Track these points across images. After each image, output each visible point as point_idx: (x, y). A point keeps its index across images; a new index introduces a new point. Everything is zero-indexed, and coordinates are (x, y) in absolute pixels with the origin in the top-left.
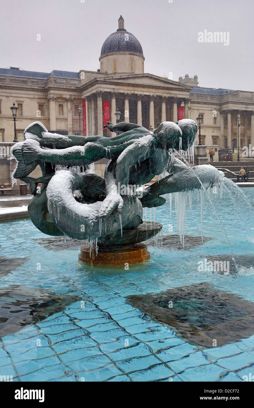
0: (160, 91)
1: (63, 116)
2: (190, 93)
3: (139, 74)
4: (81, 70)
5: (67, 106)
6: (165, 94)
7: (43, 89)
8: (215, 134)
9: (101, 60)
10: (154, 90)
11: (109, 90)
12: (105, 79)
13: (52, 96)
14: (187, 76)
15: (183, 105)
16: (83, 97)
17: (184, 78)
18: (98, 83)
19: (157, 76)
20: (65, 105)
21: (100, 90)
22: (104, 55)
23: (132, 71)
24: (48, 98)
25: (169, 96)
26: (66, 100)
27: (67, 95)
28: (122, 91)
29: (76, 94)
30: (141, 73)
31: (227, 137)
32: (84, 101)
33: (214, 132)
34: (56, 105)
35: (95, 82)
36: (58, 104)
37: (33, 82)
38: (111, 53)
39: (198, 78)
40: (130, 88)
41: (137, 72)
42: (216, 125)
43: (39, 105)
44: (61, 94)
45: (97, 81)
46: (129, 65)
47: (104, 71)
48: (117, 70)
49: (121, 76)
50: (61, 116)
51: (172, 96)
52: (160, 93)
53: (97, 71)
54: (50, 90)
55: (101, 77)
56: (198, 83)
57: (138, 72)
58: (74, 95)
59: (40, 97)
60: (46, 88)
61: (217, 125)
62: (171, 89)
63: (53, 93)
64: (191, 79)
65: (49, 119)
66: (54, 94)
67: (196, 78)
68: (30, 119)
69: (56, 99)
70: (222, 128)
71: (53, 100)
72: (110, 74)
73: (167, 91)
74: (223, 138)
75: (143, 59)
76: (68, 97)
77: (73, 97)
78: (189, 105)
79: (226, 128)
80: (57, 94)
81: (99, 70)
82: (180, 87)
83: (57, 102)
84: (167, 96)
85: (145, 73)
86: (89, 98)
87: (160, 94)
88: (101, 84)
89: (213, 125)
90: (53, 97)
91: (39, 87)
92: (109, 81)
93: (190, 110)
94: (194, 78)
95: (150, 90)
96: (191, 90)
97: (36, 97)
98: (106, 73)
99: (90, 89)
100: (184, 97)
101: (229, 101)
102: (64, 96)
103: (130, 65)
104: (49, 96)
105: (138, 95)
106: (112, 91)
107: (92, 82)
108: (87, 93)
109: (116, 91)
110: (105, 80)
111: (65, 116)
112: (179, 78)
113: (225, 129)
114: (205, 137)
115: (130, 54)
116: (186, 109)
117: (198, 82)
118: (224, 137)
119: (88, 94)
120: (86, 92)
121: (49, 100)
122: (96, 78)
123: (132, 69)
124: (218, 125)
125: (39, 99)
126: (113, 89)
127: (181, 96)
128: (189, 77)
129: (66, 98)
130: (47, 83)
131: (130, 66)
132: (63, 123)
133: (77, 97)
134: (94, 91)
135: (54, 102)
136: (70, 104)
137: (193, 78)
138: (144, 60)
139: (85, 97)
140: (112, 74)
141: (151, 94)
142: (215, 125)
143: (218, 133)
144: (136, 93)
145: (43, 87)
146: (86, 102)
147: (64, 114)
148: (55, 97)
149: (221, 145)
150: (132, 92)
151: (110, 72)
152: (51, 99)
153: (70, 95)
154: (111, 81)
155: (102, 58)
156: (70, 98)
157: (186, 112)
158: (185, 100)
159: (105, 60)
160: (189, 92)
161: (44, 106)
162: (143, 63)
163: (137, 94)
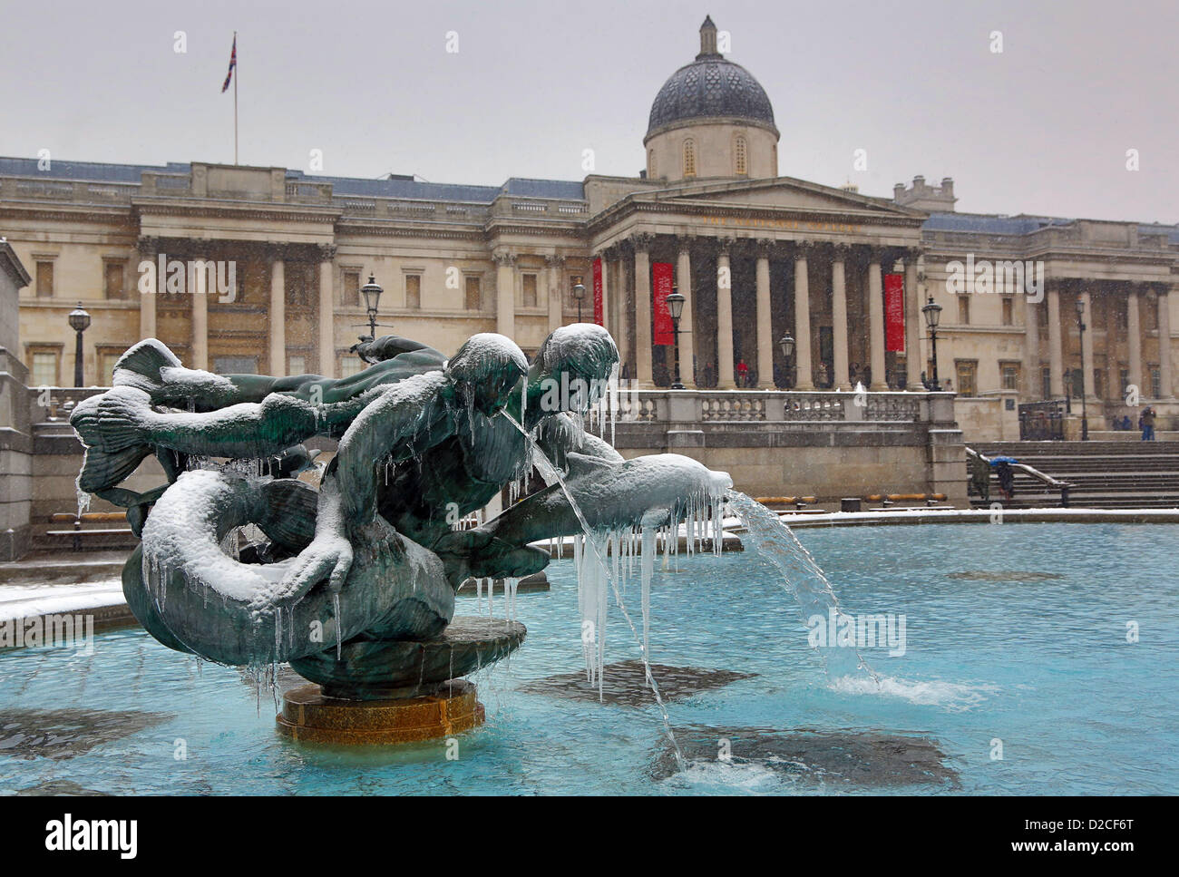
0: (827, 227)
1: (537, 309)
2: (923, 232)
3: (761, 181)
4: (590, 175)
5: (548, 278)
6: (842, 237)
7: (480, 231)
8: (1008, 356)
9: (649, 144)
10: (807, 226)
11: (669, 231)
12: (657, 199)
13: (504, 250)
14: (919, 181)
15: (899, 267)
16: (595, 252)
17: (909, 186)
18: (637, 211)
19: (816, 185)
20: (541, 275)
21: (641, 229)
22: (659, 130)
23: (740, 172)
24: (493, 258)
25: (853, 242)
26: (545, 262)
27: (547, 246)
28: (709, 233)
29: (573, 243)
30: (769, 176)
31: (1048, 363)
32: (597, 261)
33: (1005, 349)
34: (514, 276)
35: (629, 207)
36: (520, 274)
37: (453, 212)
38: (676, 124)
39: (955, 185)
40: (735, 222)
41: (756, 175)
42: (1011, 327)
43: (468, 279)
44: (529, 246)
45: (634, 204)
46: (732, 153)
47: (658, 174)
48: (696, 170)
49: (705, 188)
50: (531, 310)
51: (865, 241)
52: (825, 234)
53: (639, 175)
54: (499, 234)
55: (646, 193)
56: (953, 201)
57: (758, 173)
58: (570, 247)
59: (469, 255)
60: (487, 230)
61: (1016, 328)
62: (861, 221)
63: (507, 244)
64: (932, 189)
65: (496, 320)
66: (510, 245)
67: (947, 184)
68: (440, 319)
69: (515, 261)
70: (1032, 337)
71: (507, 264)
72: (676, 183)
73: (848, 228)
74: (1037, 368)
75: (774, 138)
76: (550, 252)
77: (566, 253)
78: (920, 269)
79: (1043, 335)
80: (519, 246)
81: (643, 173)
82: (890, 215)
83: (520, 268)
84: (848, 241)
85: (780, 175)
86: (610, 254)
87: (827, 238)
88: (647, 211)
89: (1003, 327)
90: (507, 255)
91: (468, 227)
92: (671, 203)
93: (926, 282)
94: (943, 184)
95: (796, 225)
96: (923, 221)
97: (460, 255)
98: (664, 181)
99: (615, 229)
100: (902, 243)
101: (1051, 251)
102: (538, 252)
103: (735, 153)
104: (496, 251)
105: (759, 242)
106: (679, 232)
107: (620, 207)
108: (604, 242)
109: (690, 231)
110: (659, 202)
111: (542, 308)
112: (893, 187)
113: (1040, 338)
114: (976, 367)
115: (735, 124)
116: (911, 279)
117: (956, 197)
118: (1041, 363)
119: (609, 244)
120: (601, 237)
121: (495, 264)
122: (631, 197)
123: (741, 165)
124: (1017, 326)
125: (468, 262)
126: (683, 226)
127: (891, 242)
128: (927, 183)
129: (544, 257)
130: (490, 216)
131: (735, 156)
132: (537, 328)
133: (578, 253)
134: (625, 235)
135: (510, 269)
136: (557, 272)
137: (940, 186)
138: (778, 140)
139: (601, 251)
140: (679, 183)
141: (799, 238)
142: (1006, 327)
143: (1018, 350)
144: (752, 235)
145: (477, 227)
146: (604, 267)
147: (538, 304)
148: (514, 253)
149: (1031, 388)
150: (741, 234)
151: (674, 176)
152: (500, 259)
153: (558, 247)
154: (675, 203)
155: (651, 138)
156: (556, 257)
157: (910, 289)
158: (908, 255)
159: (660, 141)
160: (918, 227)
161: (481, 280)
162: (775, 147)
163: (755, 240)
